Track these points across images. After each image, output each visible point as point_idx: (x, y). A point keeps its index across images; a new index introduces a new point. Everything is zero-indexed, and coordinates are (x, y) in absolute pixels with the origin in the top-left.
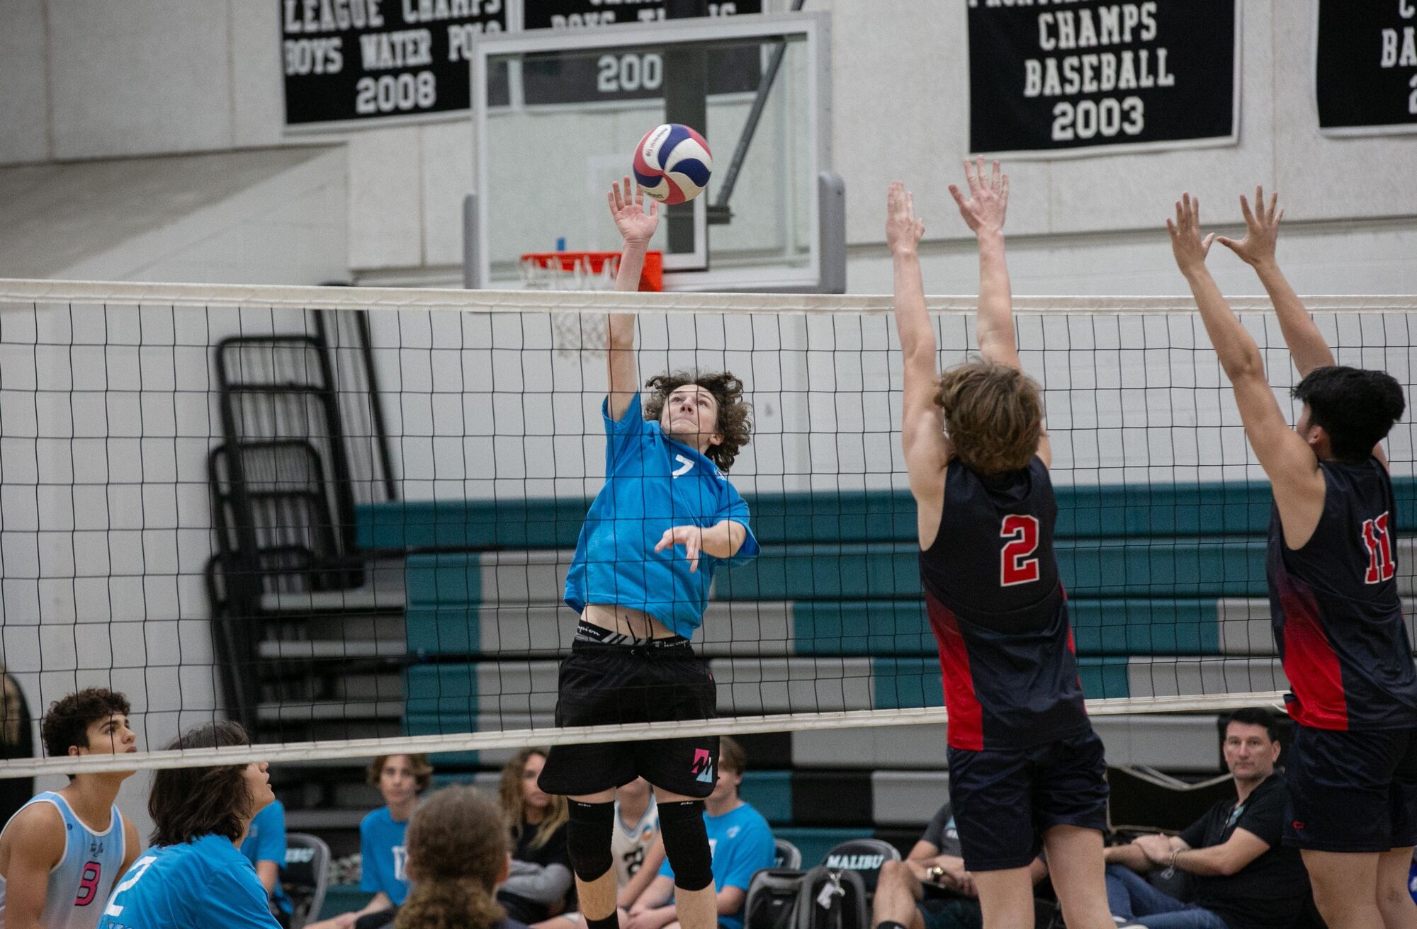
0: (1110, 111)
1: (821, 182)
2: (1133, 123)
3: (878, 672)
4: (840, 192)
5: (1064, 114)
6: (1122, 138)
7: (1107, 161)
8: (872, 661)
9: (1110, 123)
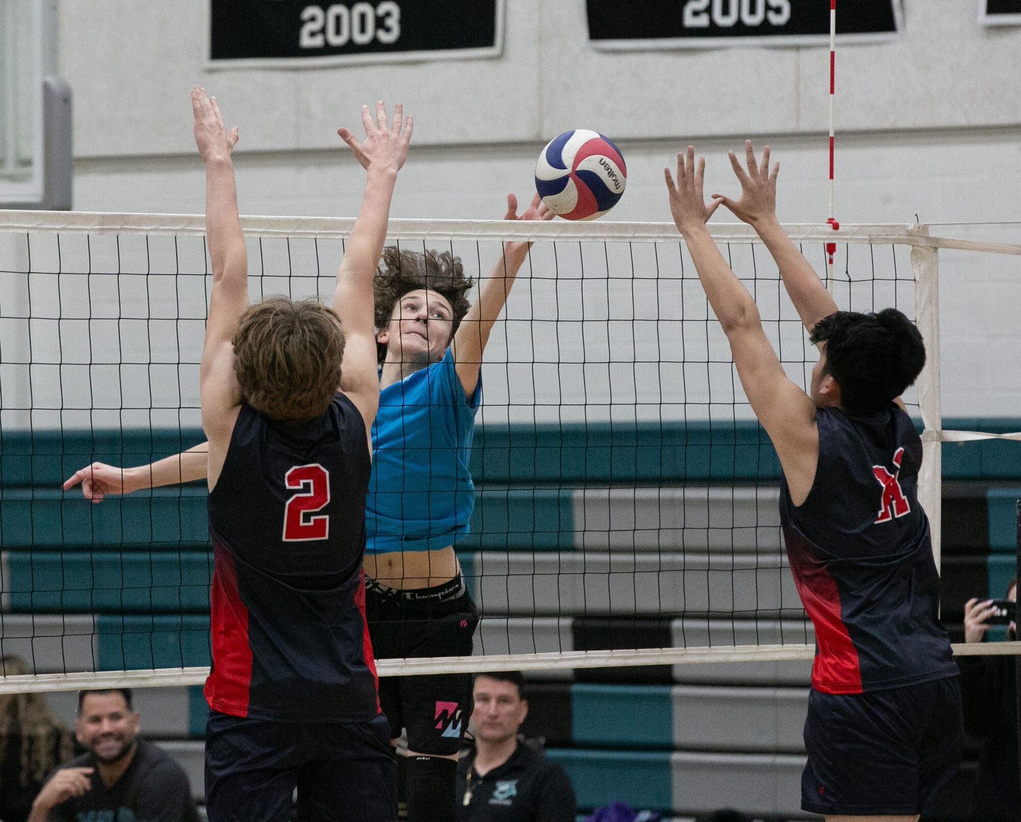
0: (363, 17)
1: (46, 88)
2: (388, 30)
3: (101, 630)
4: (67, 100)
5: (313, 19)
6: (375, 46)
7: (359, 72)
8: (97, 618)
9: (363, 30)
